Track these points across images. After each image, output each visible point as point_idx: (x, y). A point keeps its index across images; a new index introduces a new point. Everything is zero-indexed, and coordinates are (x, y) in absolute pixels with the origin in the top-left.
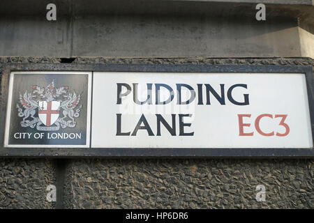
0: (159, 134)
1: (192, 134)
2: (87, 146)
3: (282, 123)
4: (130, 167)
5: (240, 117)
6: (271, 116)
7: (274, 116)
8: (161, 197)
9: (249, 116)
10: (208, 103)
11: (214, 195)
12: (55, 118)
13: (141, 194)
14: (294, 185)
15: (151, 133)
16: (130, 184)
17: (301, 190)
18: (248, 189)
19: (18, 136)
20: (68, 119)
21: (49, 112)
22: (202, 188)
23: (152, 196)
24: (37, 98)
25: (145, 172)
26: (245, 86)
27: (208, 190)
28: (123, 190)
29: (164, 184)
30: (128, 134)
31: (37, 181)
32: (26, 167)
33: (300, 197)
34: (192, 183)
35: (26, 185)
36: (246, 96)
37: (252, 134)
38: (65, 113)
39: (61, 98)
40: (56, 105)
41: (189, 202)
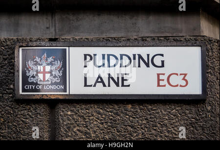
0: (109, 86)
1: (129, 86)
2: (67, 93)
3: (184, 79)
4: (92, 105)
5: (158, 75)
6: (177, 74)
7: (179, 75)
8: (110, 123)
9: (164, 74)
10: (139, 66)
11: (141, 122)
12: (48, 76)
13: (99, 121)
14: (188, 117)
15: (104, 85)
16: (93, 115)
17: (192, 120)
18: (161, 119)
19: (27, 87)
20: (55, 77)
21: (44, 73)
22: (134, 118)
23: (105, 122)
24: (37, 64)
25: (101, 109)
26: (162, 55)
27: (137, 119)
28: (89, 119)
29: (112, 116)
30: (91, 86)
31: (40, 114)
32: (33, 106)
33: (191, 123)
34: (128, 115)
35: (33, 116)
36: (163, 62)
37: (165, 86)
38: (53, 73)
39: (51, 64)
40: (48, 68)
41: (126, 126)
